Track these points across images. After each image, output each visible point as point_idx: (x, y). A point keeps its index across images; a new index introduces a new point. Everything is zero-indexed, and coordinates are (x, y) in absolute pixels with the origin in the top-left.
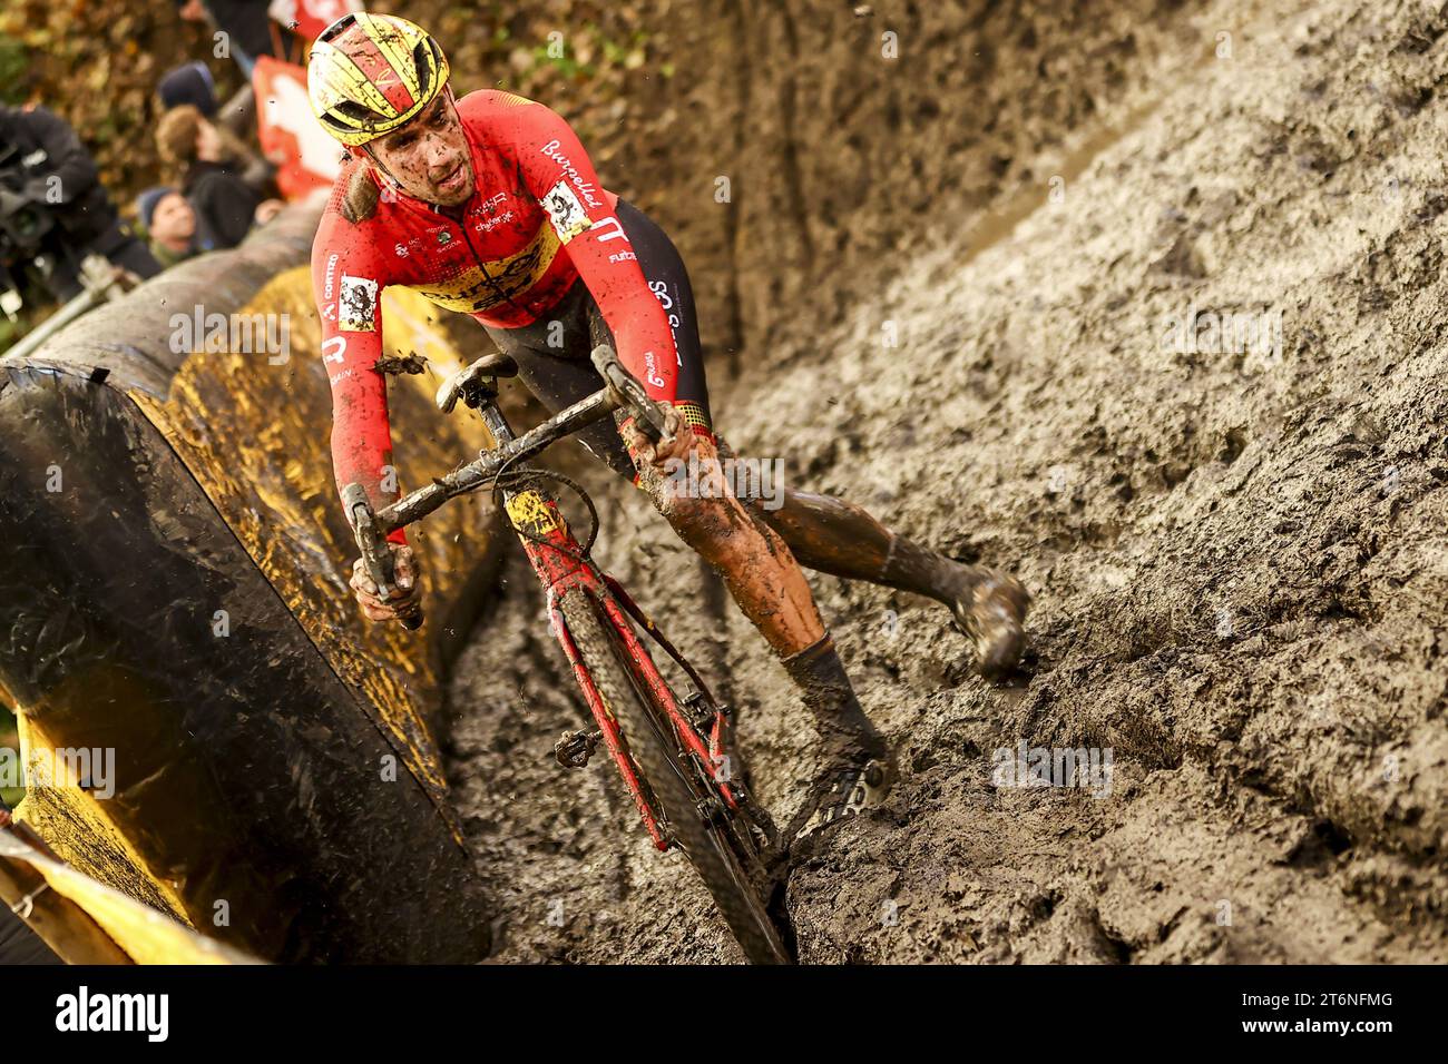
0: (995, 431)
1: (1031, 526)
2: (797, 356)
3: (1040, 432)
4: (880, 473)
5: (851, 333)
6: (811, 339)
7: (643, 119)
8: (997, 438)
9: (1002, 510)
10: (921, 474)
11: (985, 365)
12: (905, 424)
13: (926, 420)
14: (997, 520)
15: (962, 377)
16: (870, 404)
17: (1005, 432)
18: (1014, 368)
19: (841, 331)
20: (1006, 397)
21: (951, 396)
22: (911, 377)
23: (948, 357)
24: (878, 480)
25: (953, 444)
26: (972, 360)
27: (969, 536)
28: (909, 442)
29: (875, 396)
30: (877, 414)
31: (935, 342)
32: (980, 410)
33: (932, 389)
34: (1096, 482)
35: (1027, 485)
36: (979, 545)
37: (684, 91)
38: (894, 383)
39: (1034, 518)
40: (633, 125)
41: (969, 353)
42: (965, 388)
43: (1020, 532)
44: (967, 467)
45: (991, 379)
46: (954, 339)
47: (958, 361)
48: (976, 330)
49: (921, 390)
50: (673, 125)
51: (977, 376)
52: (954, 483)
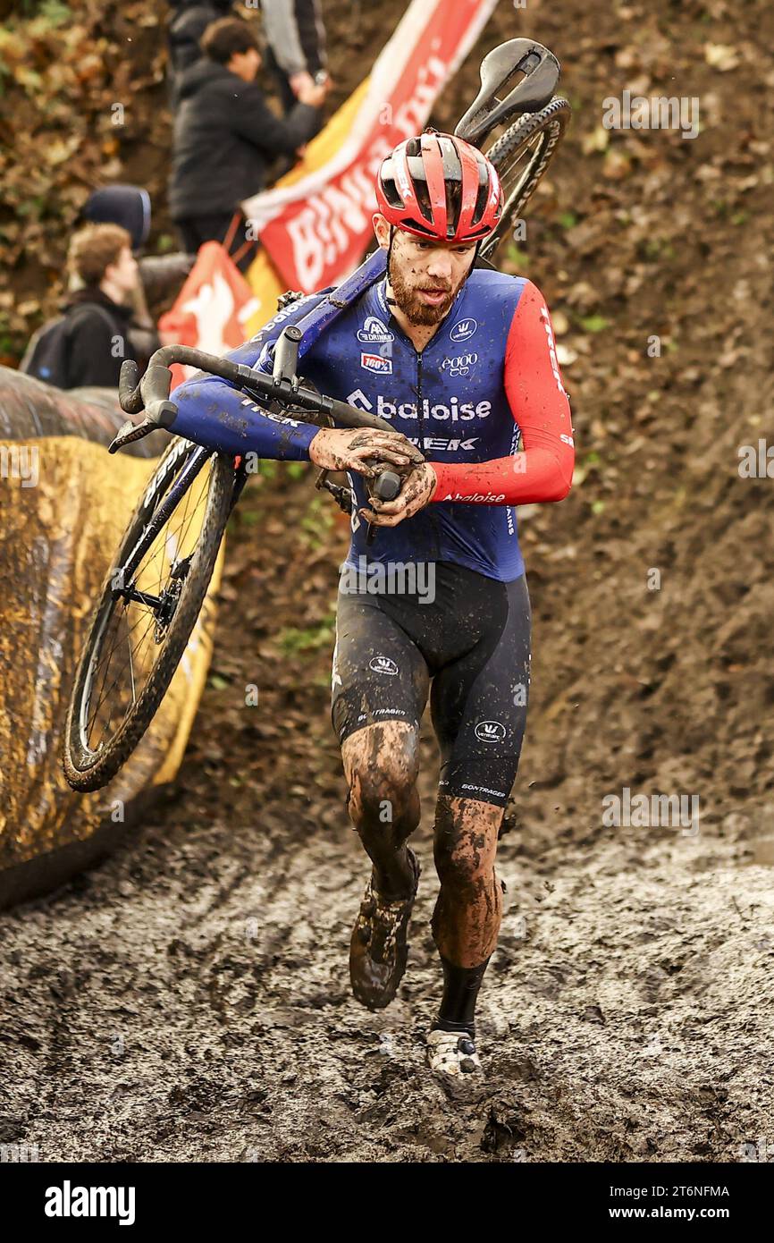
0: (631, 1033)
1: (592, 1141)
2: (521, 851)
3: (672, 1060)
4: (501, 1004)
5: (586, 863)
6: (546, 845)
7: (542, 537)
8: (629, 1040)
9: (576, 1107)
10: (534, 1026)
11: (672, 969)
12: (559, 973)
13: (581, 983)
14: (566, 1114)
15: (643, 964)
16: (545, 935)
17: (639, 1040)
18: (698, 988)
19: (579, 856)
20: (669, 1008)
21: (621, 975)
22: (598, 934)
23: (647, 938)
24: (494, 1008)
25: (583, 1019)
26: (665, 954)
27: (528, 1111)
28: (551, 993)
29: (554, 930)
30: (542, 948)
31: (646, 917)
32: (635, 1003)
33: (609, 958)
34: (681, 1139)
35: (618, 1100)
36: (531, 1127)
37: (598, 537)
38: (579, 929)
39: (599, 1134)
40: (530, 536)
41: (668, 946)
42: (640, 976)
43: (577, 1139)
44: (581, 1048)
45: (671, 985)
46: (666, 925)
47: (652, 947)
48: (691, 930)
49: (598, 952)
50: (567, 560)
51: (660, 973)
52: (555, 1056)
